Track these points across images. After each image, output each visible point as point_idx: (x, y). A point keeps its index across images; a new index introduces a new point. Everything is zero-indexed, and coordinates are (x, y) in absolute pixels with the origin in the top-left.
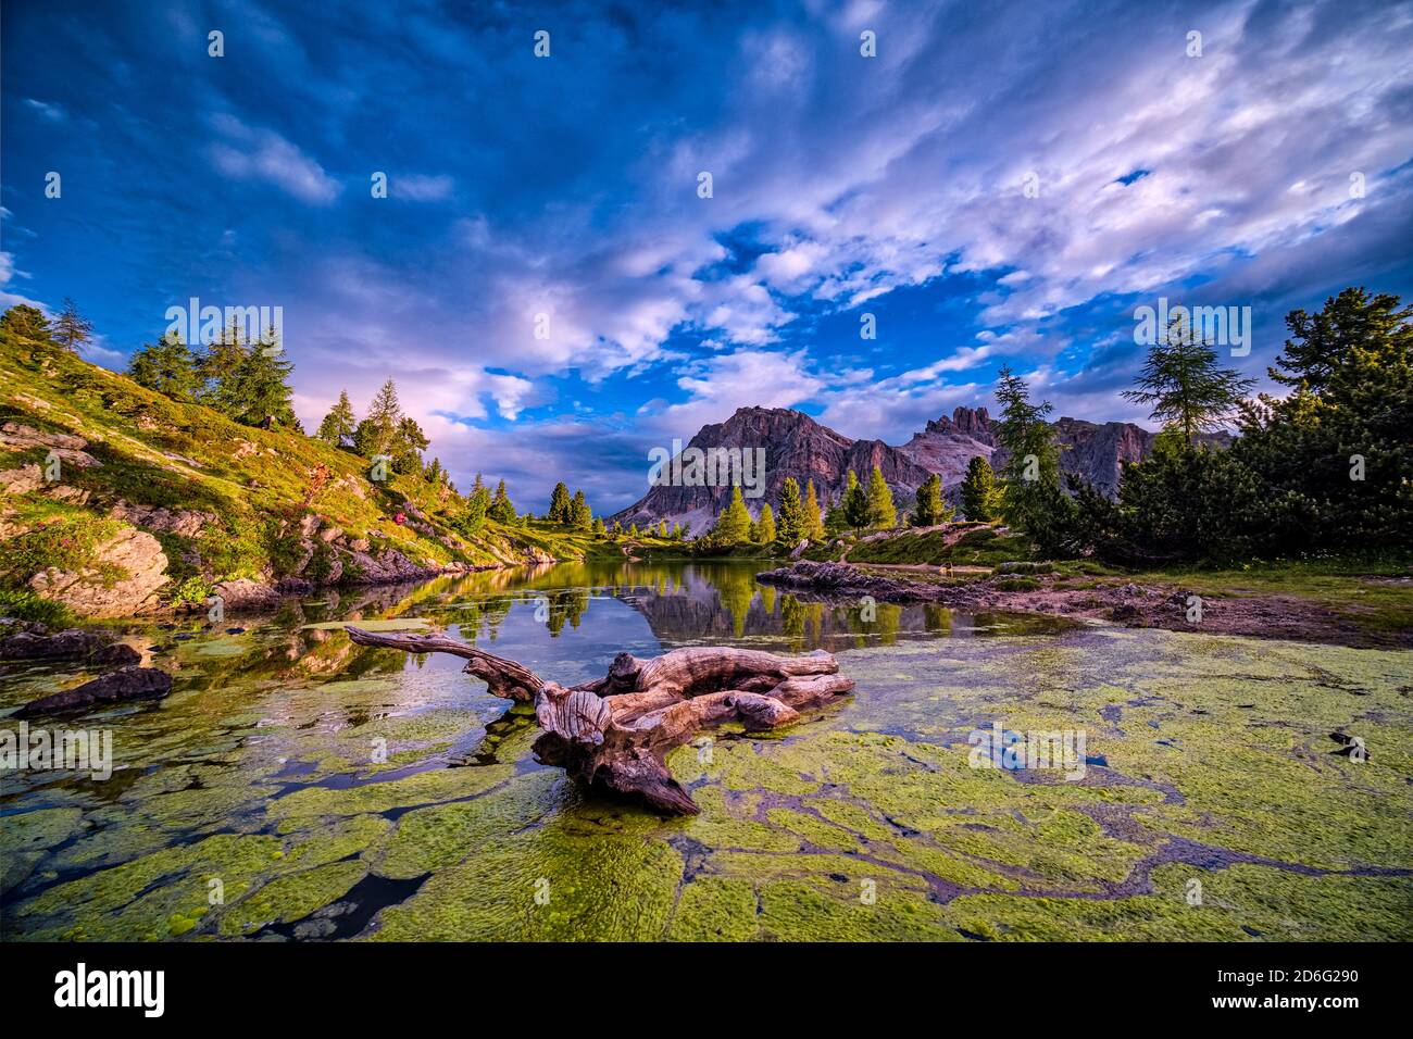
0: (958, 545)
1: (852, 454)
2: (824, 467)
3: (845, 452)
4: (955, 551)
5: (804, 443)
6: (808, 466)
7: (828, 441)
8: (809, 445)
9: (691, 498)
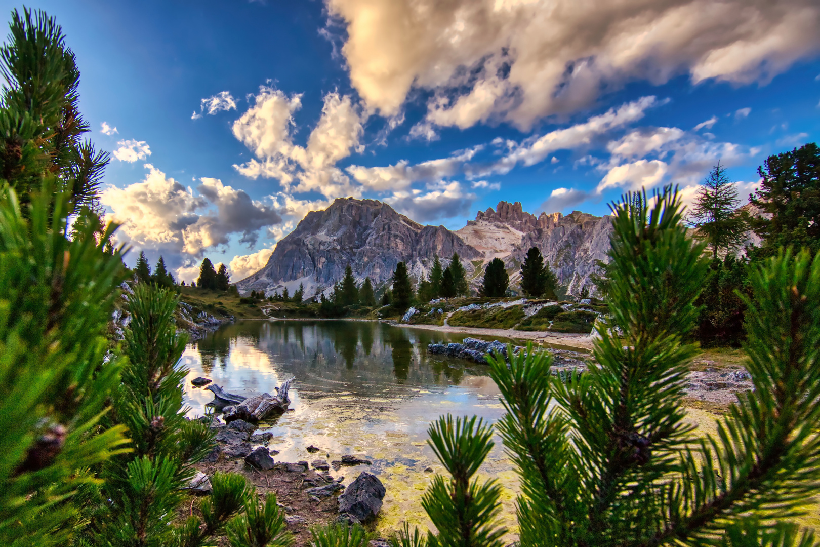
0: (536, 317)
1: (421, 236)
2: (401, 246)
3: (416, 234)
4: (534, 321)
5: (386, 227)
6: (388, 244)
7: (404, 226)
8: (389, 229)
9: (300, 268)
